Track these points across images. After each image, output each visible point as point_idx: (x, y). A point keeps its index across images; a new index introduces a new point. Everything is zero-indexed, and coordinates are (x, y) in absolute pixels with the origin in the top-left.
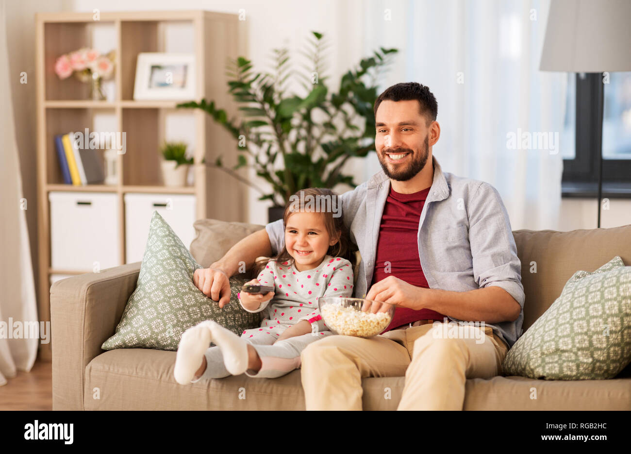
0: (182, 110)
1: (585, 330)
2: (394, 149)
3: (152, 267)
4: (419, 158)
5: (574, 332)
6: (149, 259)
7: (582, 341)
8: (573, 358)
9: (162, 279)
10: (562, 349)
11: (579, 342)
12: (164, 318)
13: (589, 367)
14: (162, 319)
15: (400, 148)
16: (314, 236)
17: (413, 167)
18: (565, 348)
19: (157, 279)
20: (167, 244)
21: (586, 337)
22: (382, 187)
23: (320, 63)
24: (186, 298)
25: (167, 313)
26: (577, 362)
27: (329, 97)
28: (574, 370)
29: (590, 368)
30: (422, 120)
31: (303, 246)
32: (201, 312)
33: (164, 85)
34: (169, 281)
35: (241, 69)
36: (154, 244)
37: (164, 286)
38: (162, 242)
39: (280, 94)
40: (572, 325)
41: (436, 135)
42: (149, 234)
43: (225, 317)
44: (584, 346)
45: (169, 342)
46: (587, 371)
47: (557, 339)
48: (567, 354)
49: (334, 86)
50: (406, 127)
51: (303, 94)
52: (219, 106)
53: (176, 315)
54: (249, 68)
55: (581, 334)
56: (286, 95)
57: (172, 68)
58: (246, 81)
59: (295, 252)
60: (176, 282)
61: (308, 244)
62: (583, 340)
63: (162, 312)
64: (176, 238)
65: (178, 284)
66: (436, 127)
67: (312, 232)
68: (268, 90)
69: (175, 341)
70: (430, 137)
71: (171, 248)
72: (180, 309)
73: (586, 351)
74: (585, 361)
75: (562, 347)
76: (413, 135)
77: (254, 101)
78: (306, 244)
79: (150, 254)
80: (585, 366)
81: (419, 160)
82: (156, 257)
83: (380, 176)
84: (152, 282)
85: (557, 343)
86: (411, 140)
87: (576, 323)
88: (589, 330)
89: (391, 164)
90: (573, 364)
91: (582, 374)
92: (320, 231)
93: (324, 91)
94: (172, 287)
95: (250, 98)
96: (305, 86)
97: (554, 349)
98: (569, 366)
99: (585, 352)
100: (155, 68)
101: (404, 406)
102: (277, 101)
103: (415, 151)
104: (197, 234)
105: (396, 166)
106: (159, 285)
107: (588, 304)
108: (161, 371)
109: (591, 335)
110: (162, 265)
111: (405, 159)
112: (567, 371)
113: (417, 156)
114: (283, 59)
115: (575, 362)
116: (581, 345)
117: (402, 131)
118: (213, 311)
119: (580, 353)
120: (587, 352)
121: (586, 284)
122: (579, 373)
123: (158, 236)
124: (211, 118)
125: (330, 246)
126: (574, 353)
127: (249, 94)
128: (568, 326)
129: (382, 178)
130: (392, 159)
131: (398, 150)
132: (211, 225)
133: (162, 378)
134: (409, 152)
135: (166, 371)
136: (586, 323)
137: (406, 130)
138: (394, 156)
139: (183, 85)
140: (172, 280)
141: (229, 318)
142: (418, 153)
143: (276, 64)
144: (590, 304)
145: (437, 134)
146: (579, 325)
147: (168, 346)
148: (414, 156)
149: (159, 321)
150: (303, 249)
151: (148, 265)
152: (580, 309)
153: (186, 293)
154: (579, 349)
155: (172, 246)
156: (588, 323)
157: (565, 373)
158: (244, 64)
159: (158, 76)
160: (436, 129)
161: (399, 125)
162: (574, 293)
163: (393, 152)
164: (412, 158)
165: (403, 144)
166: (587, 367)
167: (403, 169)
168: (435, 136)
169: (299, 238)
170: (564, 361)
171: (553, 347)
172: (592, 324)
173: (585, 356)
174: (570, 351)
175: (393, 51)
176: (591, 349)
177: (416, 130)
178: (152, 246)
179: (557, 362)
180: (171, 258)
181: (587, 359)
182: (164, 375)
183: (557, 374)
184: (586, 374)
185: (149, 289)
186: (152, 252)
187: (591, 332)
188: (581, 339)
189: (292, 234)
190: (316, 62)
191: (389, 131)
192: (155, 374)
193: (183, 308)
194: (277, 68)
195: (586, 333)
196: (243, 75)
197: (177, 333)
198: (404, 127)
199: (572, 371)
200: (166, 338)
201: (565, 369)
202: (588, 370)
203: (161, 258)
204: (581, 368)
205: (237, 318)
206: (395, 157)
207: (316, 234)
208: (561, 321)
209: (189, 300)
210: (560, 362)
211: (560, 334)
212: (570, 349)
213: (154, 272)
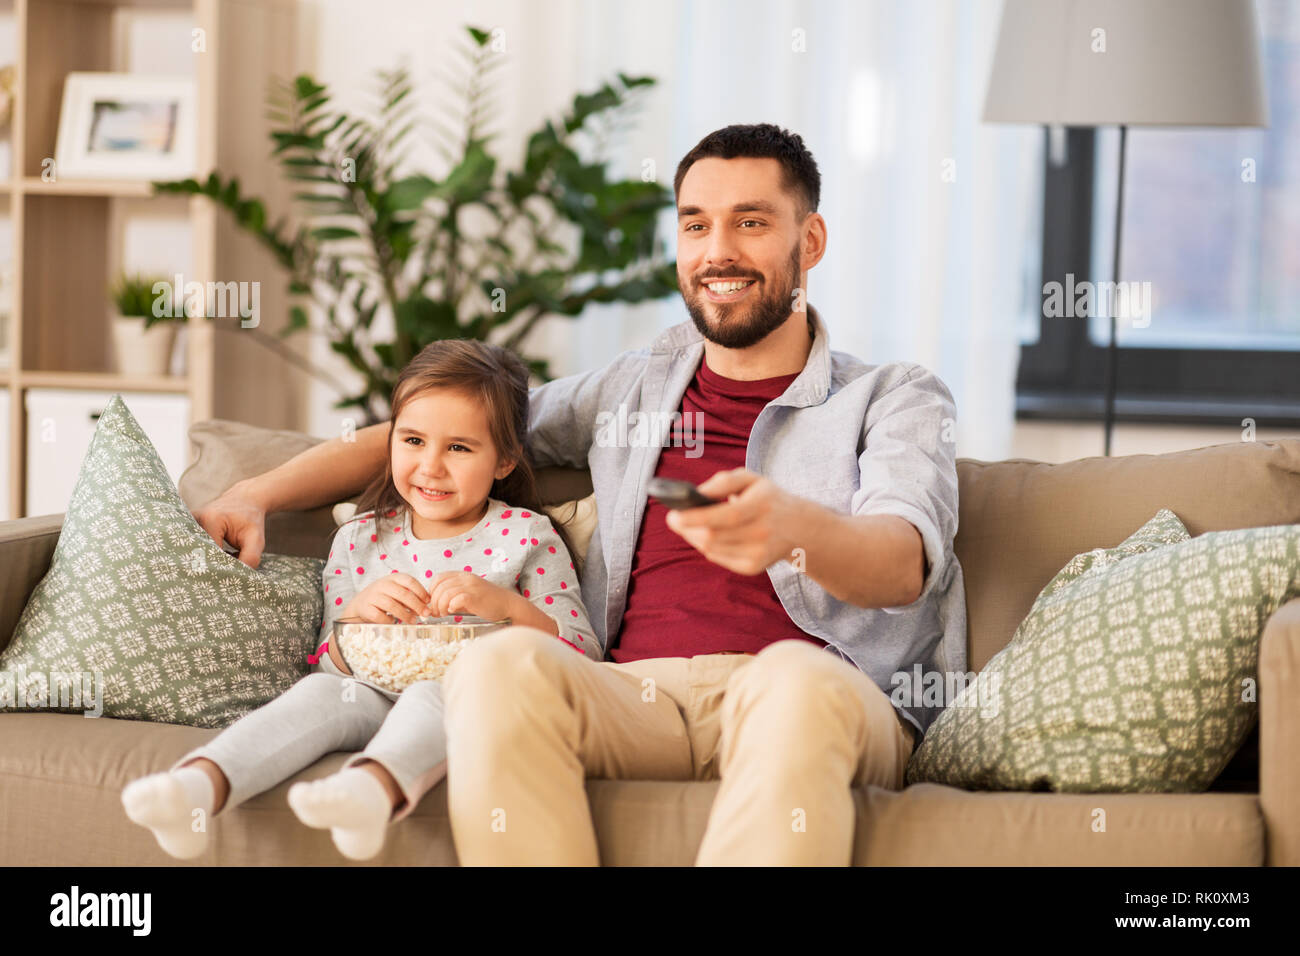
0: (166, 199)
1: (1145, 679)
2: (722, 268)
3: (92, 520)
4: (777, 292)
5: (1117, 684)
6: (85, 502)
7: (1139, 706)
8: (1120, 743)
9: (115, 548)
10: (1093, 724)
11: (1132, 708)
12: (115, 640)
13: (1158, 766)
14: (111, 642)
15: (733, 266)
16: (462, 455)
17: (763, 313)
18: (1099, 722)
19: (102, 547)
20: (134, 471)
21: (1147, 696)
22: (684, 356)
23: (480, 102)
24: (170, 595)
25: (122, 629)
26: (1131, 754)
27: (499, 180)
28: (1124, 773)
29: (1161, 769)
30: (787, 205)
31: (436, 477)
32: (206, 627)
33: (122, 145)
34: (130, 552)
35: (303, 104)
36: (102, 468)
37: (119, 564)
38: (122, 466)
39: (388, 172)
40: (1111, 668)
41: (817, 246)
42: (91, 445)
43: (266, 643)
44: (1144, 716)
45: (126, 696)
46: (1154, 775)
47: (1077, 701)
48: (1103, 736)
49: (509, 155)
50: (752, 215)
51: (439, 170)
52: (248, 190)
53: (145, 635)
54: (323, 101)
55: (1137, 688)
56: (401, 173)
57: (144, 108)
58: (314, 130)
59: (415, 492)
60: (149, 555)
61: (447, 474)
62: (1141, 703)
63: (111, 626)
64: (156, 462)
65: (153, 562)
66: (817, 225)
67: (458, 446)
68: (362, 159)
69: (141, 695)
70: (803, 250)
71: (141, 481)
72: (156, 621)
73: (1150, 728)
74: (1150, 751)
75: (1091, 718)
76: (765, 237)
77: (330, 179)
78: (444, 473)
79: (89, 491)
80: (1150, 763)
81: (776, 297)
82: (103, 496)
83: (685, 331)
84: (91, 554)
85: (1078, 710)
86: (760, 250)
87: (1121, 664)
88: (1154, 679)
89: (712, 303)
90: (1123, 758)
91: (1143, 782)
92: (477, 444)
93: (488, 166)
94: (138, 567)
95: (322, 172)
96: (445, 154)
97: (1073, 724)
98: (1114, 763)
99: (1147, 731)
100: (101, 107)
101: (710, 856)
102: (380, 186)
103: (768, 276)
104: (194, 453)
105: (725, 310)
106: (105, 560)
107: (1146, 618)
108: (103, 763)
109: (1159, 690)
110: (116, 515)
111: (745, 295)
112: (1109, 776)
113: (773, 290)
114: (397, 91)
115: (1126, 755)
116: (1138, 714)
117: (739, 226)
118: (235, 627)
119: (1136, 733)
120: (1152, 731)
121: (1131, 573)
122: (1137, 780)
123: (112, 452)
124: (229, 219)
125: (495, 481)
126: (1123, 734)
127: (317, 163)
128: (1100, 669)
129: (689, 337)
130: (714, 293)
131: (731, 270)
132: (229, 434)
133: (106, 783)
134: (756, 277)
135: (115, 765)
136: (1145, 662)
137: (751, 224)
138: (719, 285)
139: (168, 147)
140: (138, 551)
141: (275, 644)
142: (774, 280)
143: (381, 102)
144: (1152, 619)
145: (820, 244)
146: (1129, 669)
147: (122, 706)
148: (767, 287)
149: (104, 645)
150: (433, 484)
151: (82, 514)
152: (1126, 631)
153: (171, 585)
154: (1133, 725)
155: (146, 475)
156: (1151, 661)
157: (1104, 782)
158: (310, 92)
159: (111, 125)
160: (817, 232)
161: (735, 211)
162: (1103, 596)
163: (720, 274)
164: (762, 294)
165: (742, 256)
166: (1155, 764)
167: (741, 316)
168: (816, 248)
169: (426, 457)
170: (1101, 752)
171: (1070, 719)
172: (1160, 665)
173: (1150, 741)
174: (1113, 729)
175: (646, 82)
176: (1160, 725)
177: (773, 226)
178: (95, 472)
179: (1083, 753)
180: (138, 501)
181: (1153, 747)
182: (112, 774)
183: (1086, 784)
184: (1152, 783)
185: (82, 569)
186: (93, 485)
187: (1159, 684)
188: (1137, 700)
189: (408, 446)
190: (474, 97)
191: (709, 228)
192: (89, 772)
193: (161, 620)
194: (385, 110)
195: (1147, 687)
196: (307, 118)
197: (147, 677)
198: (748, 216)
199: (1120, 776)
200: (120, 688)
201: (1104, 772)
202: (1157, 773)
203: (116, 501)
204: (1142, 769)
205: (291, 649)
206: (722, 288)
207: (468, 450)
208: (1080, 659)
209: (178, 600)
210: (1091, 752)
211: (1083, 690)
212: (1113, 724)
213: (95, 530)
